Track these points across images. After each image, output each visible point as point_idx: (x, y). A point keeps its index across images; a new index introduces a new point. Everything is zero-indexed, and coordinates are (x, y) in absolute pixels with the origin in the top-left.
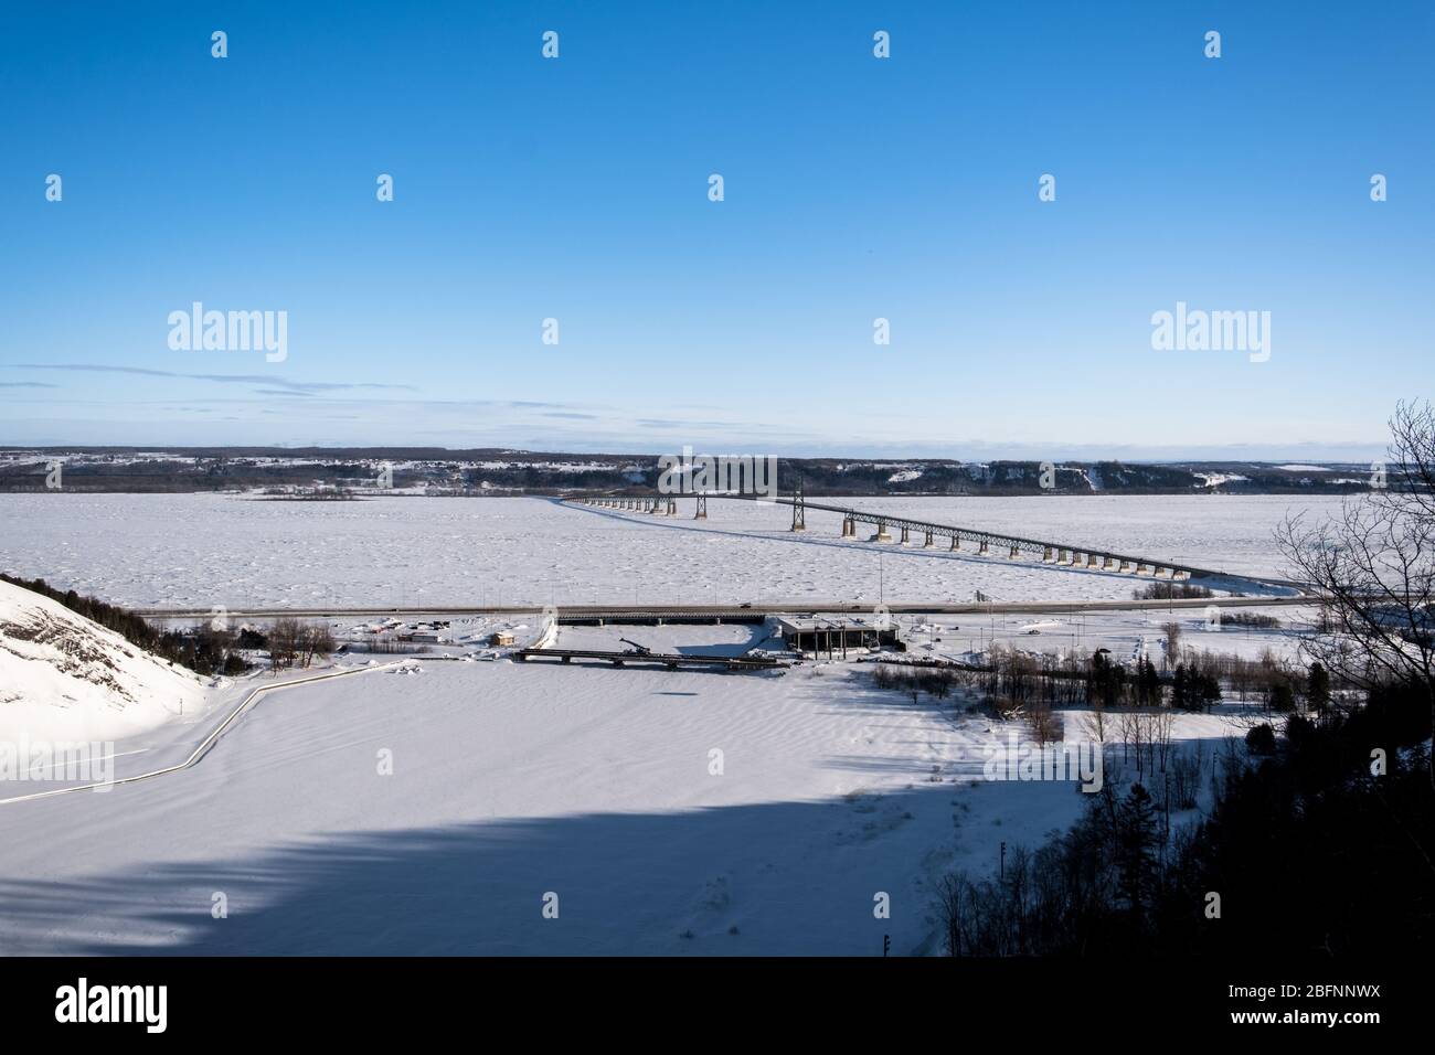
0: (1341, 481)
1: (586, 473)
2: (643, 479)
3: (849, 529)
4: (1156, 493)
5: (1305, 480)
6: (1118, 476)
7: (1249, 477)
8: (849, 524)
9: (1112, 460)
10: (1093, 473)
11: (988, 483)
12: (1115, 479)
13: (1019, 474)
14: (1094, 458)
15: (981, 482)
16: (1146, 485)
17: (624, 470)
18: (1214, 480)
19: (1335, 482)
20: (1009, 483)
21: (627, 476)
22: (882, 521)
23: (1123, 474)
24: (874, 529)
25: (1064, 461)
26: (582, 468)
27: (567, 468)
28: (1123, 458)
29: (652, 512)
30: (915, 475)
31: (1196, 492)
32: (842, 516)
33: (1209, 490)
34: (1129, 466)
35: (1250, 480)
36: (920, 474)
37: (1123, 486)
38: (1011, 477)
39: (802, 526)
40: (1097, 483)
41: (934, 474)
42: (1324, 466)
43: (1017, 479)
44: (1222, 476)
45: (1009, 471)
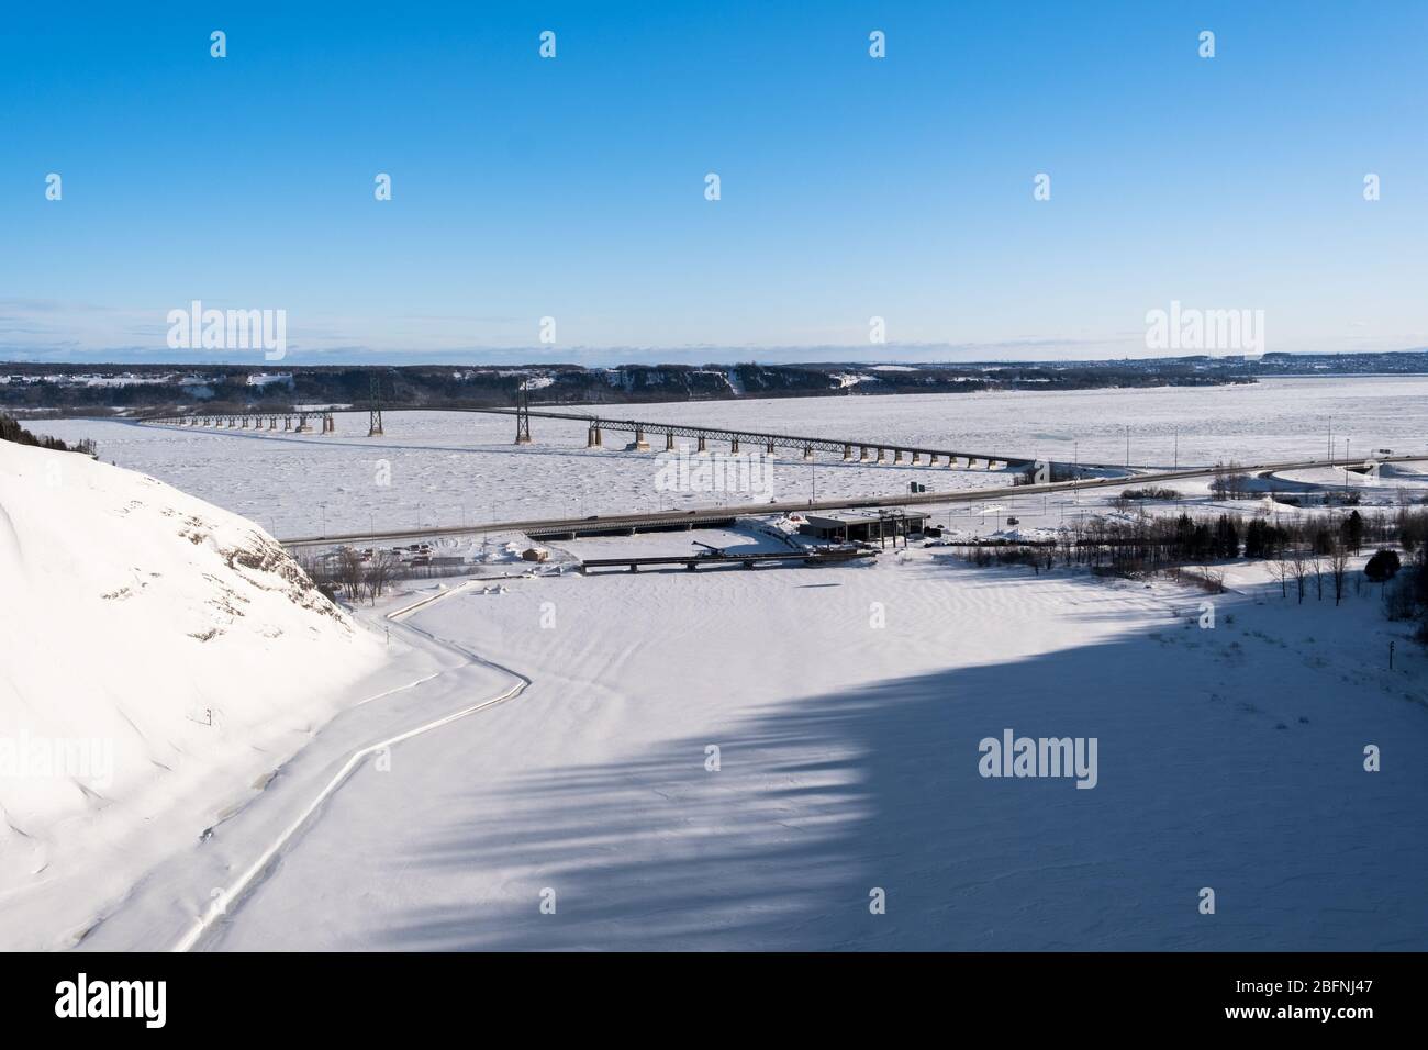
0: (961, 379)
1: (129, 388)
2: (212, 394)
3: (594, 438)
4: (797, 396)
5: (930, 379)
6: (758, 378)
7: (878, 377)
8: (594, 433)
9: (750, 362)
10: (733, 376)
11: (629, 388)
12: (757, 382)
13: (659, 379)
14: (732, 361)
15: (620, 388)
16: (787, 387)
17: (180, 383)
18: (848, 381)
19: (955, 380)
20: (649, 389)
21: (187, 390)
22: (639, 428)
23: (763, 377)
24: (632, 438)
25: (703, 364)
26: (118, 382)
27: (96, 381)
28: (761, 361)
29: (298, 430)
30: (546, 382)
31: (834, 393)
32: (587, 425)
33: (845, 392)
34: (768, 368)
35: (880, 380)
36: (552, 380)
37: (764, 390)
38: (651, 382)
39: (528, 437)
40: (739, 387)
41: (567, 381)
42: (912, 366)
43: (657, 384)
44: (854, 377)
45: (649, 375)
